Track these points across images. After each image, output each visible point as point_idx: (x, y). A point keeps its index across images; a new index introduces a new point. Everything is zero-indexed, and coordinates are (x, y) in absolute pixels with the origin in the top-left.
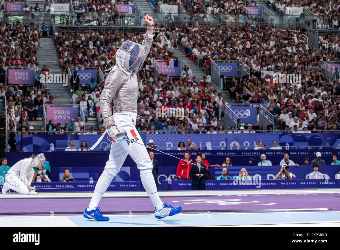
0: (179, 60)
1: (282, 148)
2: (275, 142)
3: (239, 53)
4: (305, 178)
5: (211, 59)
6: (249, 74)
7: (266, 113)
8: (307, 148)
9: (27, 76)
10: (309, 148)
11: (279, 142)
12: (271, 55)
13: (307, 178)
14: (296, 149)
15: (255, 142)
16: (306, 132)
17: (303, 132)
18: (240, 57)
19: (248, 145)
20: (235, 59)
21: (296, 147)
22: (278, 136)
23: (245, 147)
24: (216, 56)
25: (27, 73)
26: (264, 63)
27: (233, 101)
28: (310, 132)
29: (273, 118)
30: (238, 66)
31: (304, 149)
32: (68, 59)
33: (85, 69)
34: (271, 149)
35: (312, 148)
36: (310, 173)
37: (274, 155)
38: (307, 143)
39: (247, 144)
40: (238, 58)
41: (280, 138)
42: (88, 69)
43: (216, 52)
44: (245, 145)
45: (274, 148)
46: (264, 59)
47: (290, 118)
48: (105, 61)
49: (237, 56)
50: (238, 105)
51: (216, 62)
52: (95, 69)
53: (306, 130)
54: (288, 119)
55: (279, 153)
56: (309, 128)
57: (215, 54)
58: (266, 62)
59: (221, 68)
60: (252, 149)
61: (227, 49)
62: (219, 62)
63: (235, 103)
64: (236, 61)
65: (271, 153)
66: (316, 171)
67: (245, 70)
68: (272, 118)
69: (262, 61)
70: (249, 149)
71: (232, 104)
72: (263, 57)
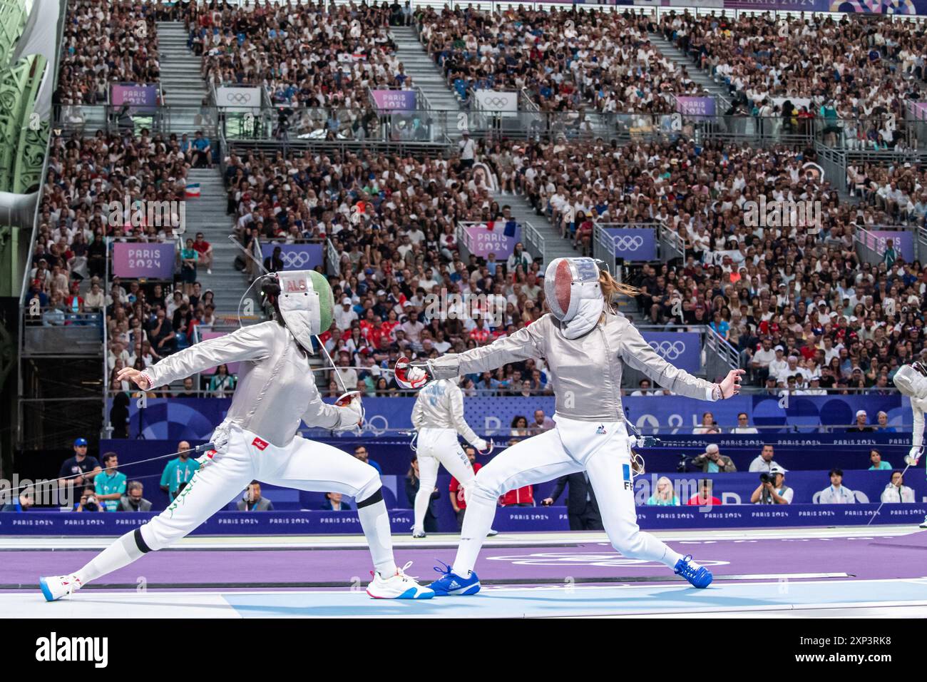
0: (518, 221)
1: (758, 430)
2: (743, 416)
3: (660, 204)
4: (811, 501)
5: (594, 220)
6: (683, 254)
7: (722, 348)
8: (817, 429)
9: (158, 260)
10: (823, 429)
11: (751, 418)
12: (735, 210)
13: (815, 502)
14: (793, 432)
15: (695, 417)
16: (815, 393)
17: (808, 393)
18: (663, 216)
19: (680, 425)
20: (650, 220)
21: (791, 427)
22: (751, 403)
23: (672, 429)
24: (606, 213)
25: (157, 252)
26: (719, 230)
27: (646, 318)
28: (824, 393)
29: (738, 358)
30: (658, 236)
31: (810, 431)
32: (255, 219)
33: (296, 242)
34: (733, 432)
35: (829, 429)
36: (822, 489)
37: (739, 446)
38: (817, 419)
39: (675, 421)
40: (658, 217)
41: (754, 406)
42: (302, 242)
43: (606, 203)
44: (671, 424)
45: (739, 431)
46: (720, 219)
47: (779, 358)
48: (343, 225)
49: (655, 213)
50: (656, 329)
51: (605, 227)
52: (318, 242)
53: (815, 388)
54: (775, 361)
55: (752, 442)
56: (824, 382)
57: (605, 208)
58: (723, 226)
59: (617, 240)
60: (687, 433)
61: (632, 196)
62: (615, 226)
63: (649, 324)
64: (655, 223)
65: (733, 442)
66: (836, 485)
67: (673, 246)
68: (736, 361)
69: (715, 225)
70: (681, 433)
71: (642, 326)
72: (716, 215)
